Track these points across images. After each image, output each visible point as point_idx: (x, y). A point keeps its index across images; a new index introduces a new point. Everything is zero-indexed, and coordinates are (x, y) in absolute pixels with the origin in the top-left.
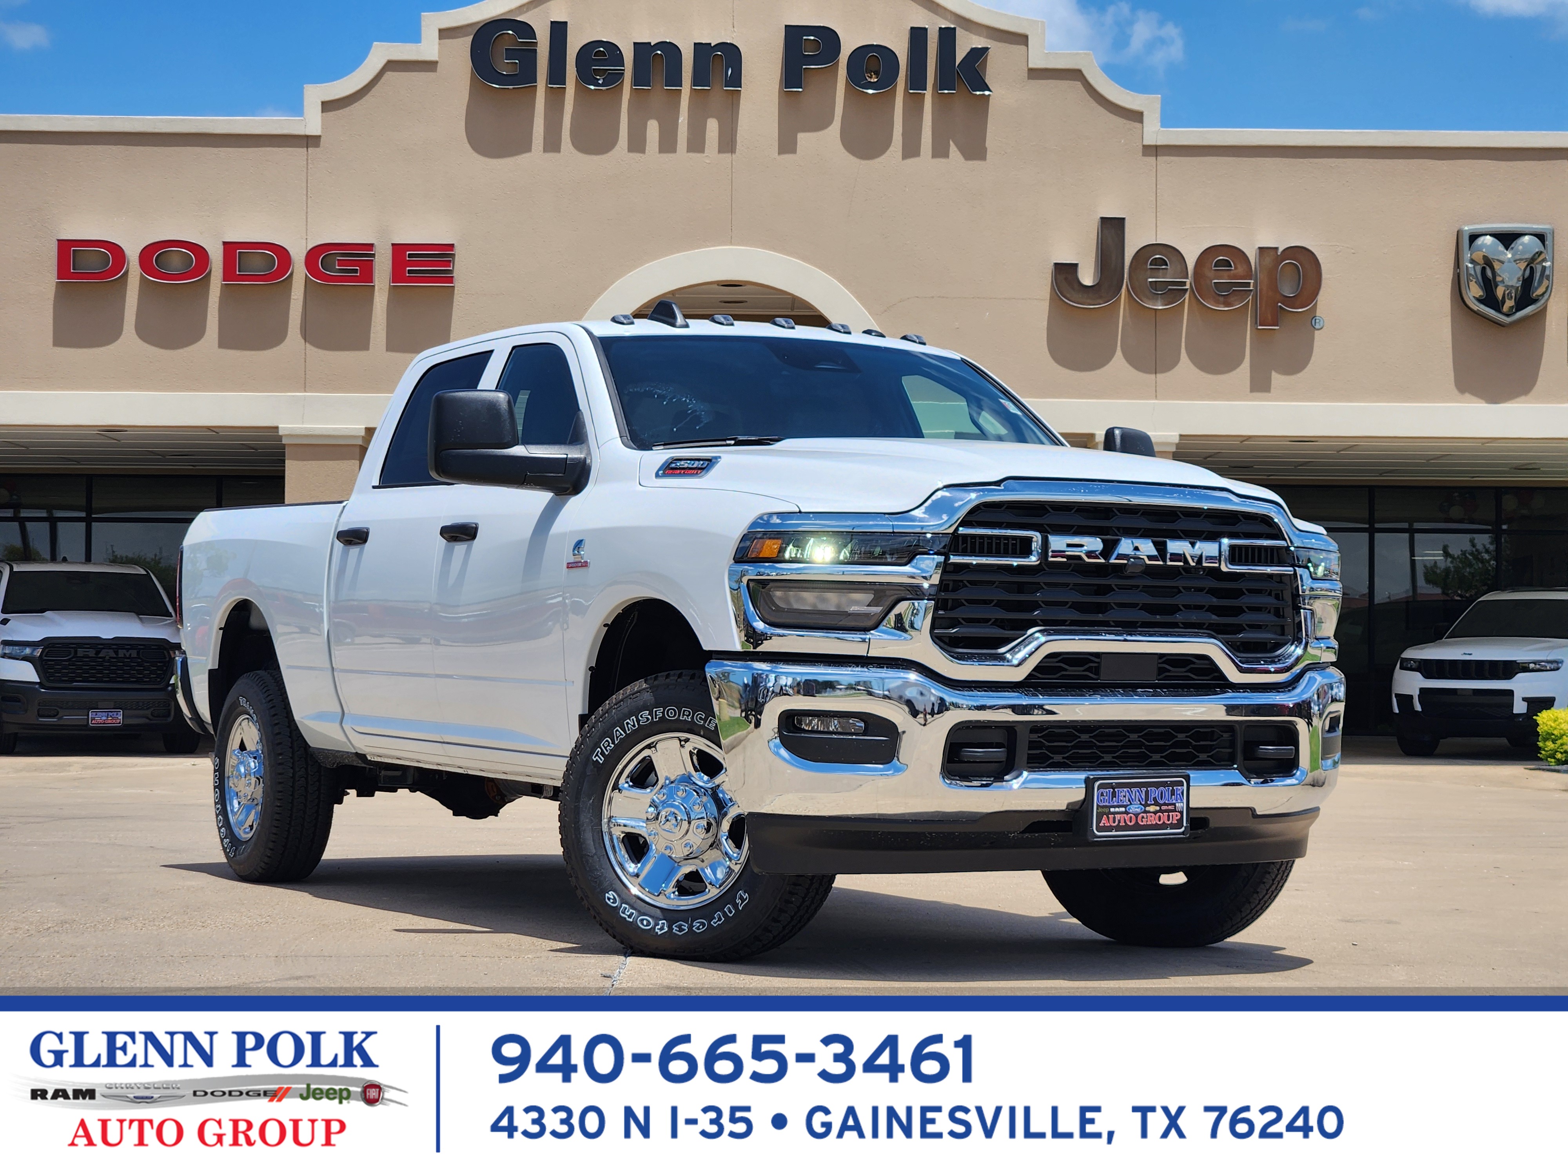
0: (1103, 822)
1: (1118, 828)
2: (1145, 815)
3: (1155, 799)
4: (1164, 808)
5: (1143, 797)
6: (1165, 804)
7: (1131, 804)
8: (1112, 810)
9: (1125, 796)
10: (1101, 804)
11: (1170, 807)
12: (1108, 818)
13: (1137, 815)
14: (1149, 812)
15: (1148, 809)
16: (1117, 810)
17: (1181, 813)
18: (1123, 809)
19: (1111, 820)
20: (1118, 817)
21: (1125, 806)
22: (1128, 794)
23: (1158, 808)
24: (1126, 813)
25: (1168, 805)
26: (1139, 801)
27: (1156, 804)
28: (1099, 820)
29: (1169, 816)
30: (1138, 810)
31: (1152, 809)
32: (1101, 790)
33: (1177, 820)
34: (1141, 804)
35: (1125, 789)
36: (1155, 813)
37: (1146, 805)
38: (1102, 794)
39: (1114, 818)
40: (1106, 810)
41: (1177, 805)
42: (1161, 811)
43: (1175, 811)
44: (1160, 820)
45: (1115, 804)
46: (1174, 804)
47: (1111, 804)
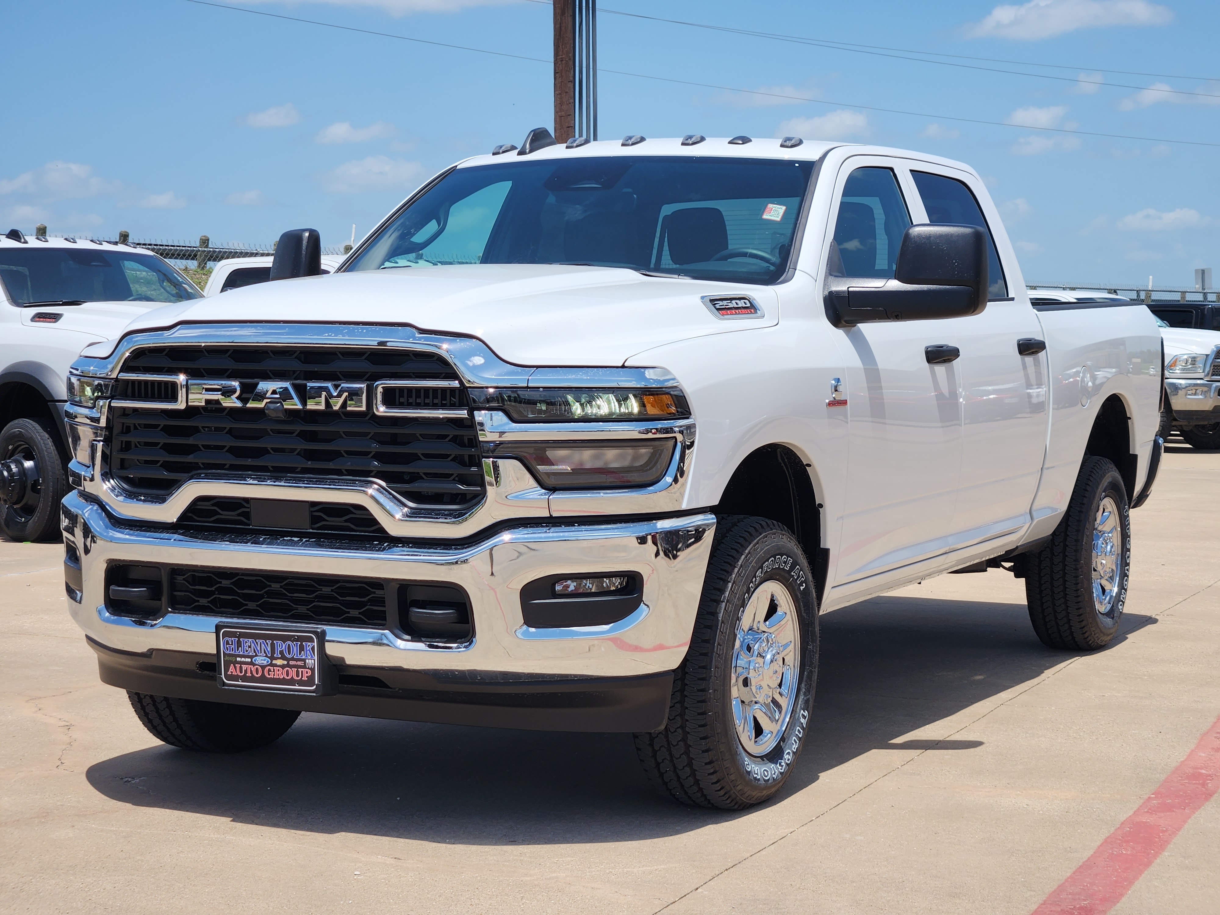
0: (230, 670)
1: (244, 678)
2: (272, 668)
3: (281, 652)
4: (292, 663)
5: (269, 649)
6: (293, 659)
7: (256, 655)
8: (238, 659)
9: (250, 647)
10: (228, 652)
11: (299, 663)
12: (235, 668)
13: (263, 667)
14: (276, 665)
15: (274, 662)
16: (243, 659)
17: (313, 670)
18: (249, 660)
19: (238, 669)
20: (244, 667)
21: (251, 657)
22: (253, 645)
23: (285, 662)
24: (251, 663)
25: (297, 660)
26: (265, 652)
27: (283, 658)
28: (226, 670)
29: (298, 672)
30: (265, 663)
31: (279, 662)
32: (227, 638)
33: (307, 677)
34: (266, 656)
35: (250, 640)
36: (283, 667)
37: (272, 658)
38: (228, 643)
39: (241, 668)
40: (233, 659)
41: (307, 661)
42: (288, 665)
43: (304, 667)
44: (288, 675)
45: (241, 653)
46: (304, 660)
47: (237, 653)
